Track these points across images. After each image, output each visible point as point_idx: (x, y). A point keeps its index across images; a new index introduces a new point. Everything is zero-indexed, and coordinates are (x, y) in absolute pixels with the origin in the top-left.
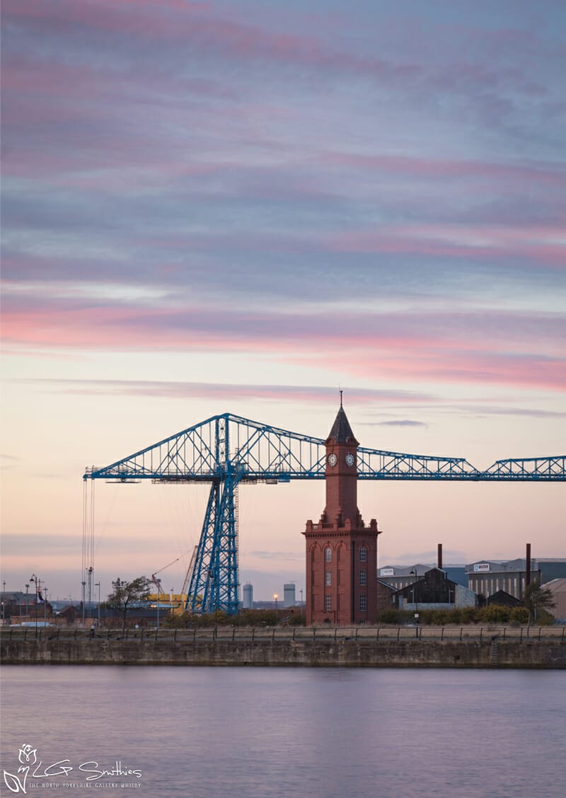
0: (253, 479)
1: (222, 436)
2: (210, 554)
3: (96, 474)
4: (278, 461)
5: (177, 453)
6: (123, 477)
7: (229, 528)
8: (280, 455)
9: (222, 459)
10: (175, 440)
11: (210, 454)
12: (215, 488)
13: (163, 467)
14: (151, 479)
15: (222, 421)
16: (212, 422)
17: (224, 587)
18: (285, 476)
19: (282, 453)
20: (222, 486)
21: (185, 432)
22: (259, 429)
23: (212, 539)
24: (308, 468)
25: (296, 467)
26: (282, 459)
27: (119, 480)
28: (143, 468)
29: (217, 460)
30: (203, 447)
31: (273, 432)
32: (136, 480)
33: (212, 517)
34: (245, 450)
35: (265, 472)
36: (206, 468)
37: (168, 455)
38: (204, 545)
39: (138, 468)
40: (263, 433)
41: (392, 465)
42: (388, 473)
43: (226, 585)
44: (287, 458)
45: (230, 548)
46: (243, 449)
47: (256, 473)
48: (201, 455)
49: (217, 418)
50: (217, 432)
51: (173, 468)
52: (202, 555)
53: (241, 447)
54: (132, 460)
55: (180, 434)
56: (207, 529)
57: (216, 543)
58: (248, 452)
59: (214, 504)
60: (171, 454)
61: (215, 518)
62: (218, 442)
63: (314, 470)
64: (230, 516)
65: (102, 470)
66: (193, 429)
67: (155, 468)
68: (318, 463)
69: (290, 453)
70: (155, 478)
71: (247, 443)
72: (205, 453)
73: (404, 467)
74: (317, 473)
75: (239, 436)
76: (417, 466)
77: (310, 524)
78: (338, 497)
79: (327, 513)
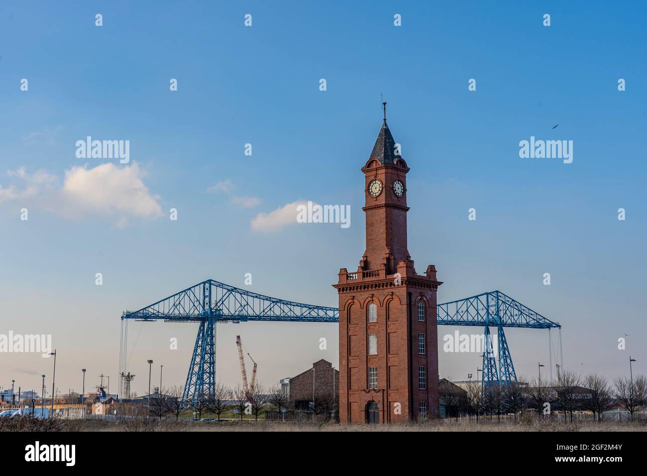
0: (225, 319)
1: (207, 294)
2: (198, 365)
3: (129, 316)
4: (240, 309)
5: (180, 303)
6: (147, 317)
7: (210, 349)
8: (241, 306)
9: (207, 307)
10: (178, 296)
11: (200, 304)
12: (203, 325)
13: (171, 312)
14: (163, 320)
15: (207, 285)
16: (201, 285)
17: (207, 385)
18: (244, 318)
19: (243, 305)
20: (206, 324)
21: (185, 291)
22: (229, 290)
23: (199, 356)
24: (258, 313)
25: (251, 313)
26: (242, 308)
27: (144, 319)
28: (158, 312)
29: (204, 307)
30: (196, 300)
31: (238, 293)
32: (154, 320)
33: (200, 343)
34: (221, 302)
35: (232, 316)
36: (196, 312)
37: (174, 305)
38: (195, 360)
39: (155, 312)
40: (231, 293)
41: (308, 312)
42: (305, 317)
43: (208, 384)
44: (246, 308)
45: (210, 361)
46: (219, 301)
47: (227, 316)
48: (194, 305)
49: (204, 283)
50: (204, 291)
51: (176, 312)
52: (194, 366)
53: (218, 300)
54: (152, 307)
55: (182, 292)
56: (197, 350)
57: (203, 358)
58: (222, 303)
59: (201, 335)
60: (175, 304)
61: (202, 343)
62: (205, 297)
63: (262, 314)
64: (211, 342)
65: (133, 313)
66: (190, 289)
67: (166, 312)
68: (264, 311)
69: (248, 304)
70: (166, 319)
71: (222, 298)
72: (197, 304)
73: (314, 314)
74: (263, 316)
75: (217, 294)
76: (322, 313)
77: (344, 273)
78: (384, 235)
79: (368, 258)
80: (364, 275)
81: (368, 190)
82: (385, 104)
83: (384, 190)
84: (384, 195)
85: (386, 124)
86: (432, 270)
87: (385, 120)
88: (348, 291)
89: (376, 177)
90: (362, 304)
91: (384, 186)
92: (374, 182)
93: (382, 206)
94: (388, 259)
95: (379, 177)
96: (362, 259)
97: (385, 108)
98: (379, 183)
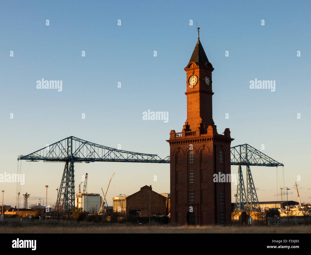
1: (70, 145)
2: (65, 189)
3: (22, 158)
4: (90, 154)
5: (53, 151)
6: (33, 159)
7: (72, 179)
8: (91, 152)
9: (70, 153)
10: (52, 146)
11: (65, 151)
12: (67, 164)
13: (48, 156)
14: (43, 161)
15: (70, 140)
16: (66, 139)
17: (70, 201)
18: (93, 160)
19: (92, 152)
20: (69, 163)
21: (56, 143)
22: (83, 143)
23: (65, 183)
24: (101, 157)
25: (97, 157)
26: (91, 154)
27: (31, 160)
28: (40, 156)
29: (68, 153)
30: (63, 148)
31: (89, 144)
32: (37, 160)
33: (66, 175)
34: (78, 150)
35: (85, 158)
36: (63, 157)
37: (50, 152)
38: (62, 185)
39: (38, 156)
40: (85, 144)
41: (131, 156)
42: (130, 160)
43: (70, 200)
44: (94, 154)
45: (72, 186)
46: (77, 150)
47: (82, 159)
48: (62, 152)
49: (68, 138)
50: (68, 144)
51: (51, 156)
52: (62, 189)
53: (76, 149)
54: (36, 153)
55: (54, 144)
56: (64, 179)
57: (67, 184)
58: (79, 151)
59: (66, 170)
60: (50, 151)
61: (67, 175)
62: (68, 147)
63: (103, 158)
64: (72, 174)
65: (25, 156)
66: (59, 142)
67: (45, 156)
68: (104, 156)
69: (95, 151)
70: (45, 160)
71: (79, 147)
72: (63, 151)
73: (135, 157)
74: (104, 159)
75: (76, 145)
76: (140, 157)
77: (173, 133)
78: (199, 110)
79: (188, 124)
80: (186, 135)
81: (188, 82)
82: (199, 28)
83: (199, 82)
84: (198, 85)
85: (199, 41)
86: (227, 131)
87: (199, 38)
88: (176, 144)
89: (193, 73)
90: (185, 152)
91: (199, 79)
92: (192, 77)
93: (198, 92)
94: (201, 124)
95: (195, 73)
96: (185, 124)
97: (199, 31)
98: (196, 77)
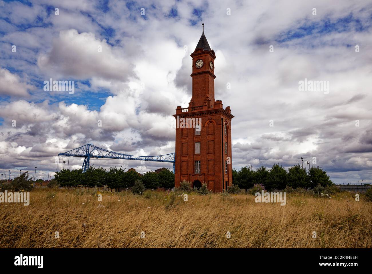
0: (93, 157)
4: (98, 154)
5: (78, 151)
6: (67, 155)
9: (88, 153)
10: (78, 149)
12: (86, 159)
14: (72, 156)
18: (100, 157)
20: (87, 158)
21: (80, 147)
22: (95, 148)
24: (104, 156)
25: (102, 155)
28: (71, 154)
29: (86, 153)
30: (84, 150)
31: (98, 149)
32: (70, 156)
33: (84, 164)
35: (96, 156)
36: (84, 154)
49: (87, 145)
50: (87, 148)
51: (77, 154)
54: (69, 152)
58: (93, 152)
59: (85, 162)
62: (87, 150)
65: (62, 154)
67: (74, 154)
68: (106, 155)
69: (101, 153)
70: (74, 156)
71: (93, 150)
72: (84, 152)
74: (106, 157)
75: (91, 149)
77: (179, 109)
79: (194, 101)
81: (194, 65)
82: (203, 24)
85: (203, 34)
87: (203, 32)
89: (200, 58)
92: (199, 61)
97: (203, 27)
98: (201, 61)
